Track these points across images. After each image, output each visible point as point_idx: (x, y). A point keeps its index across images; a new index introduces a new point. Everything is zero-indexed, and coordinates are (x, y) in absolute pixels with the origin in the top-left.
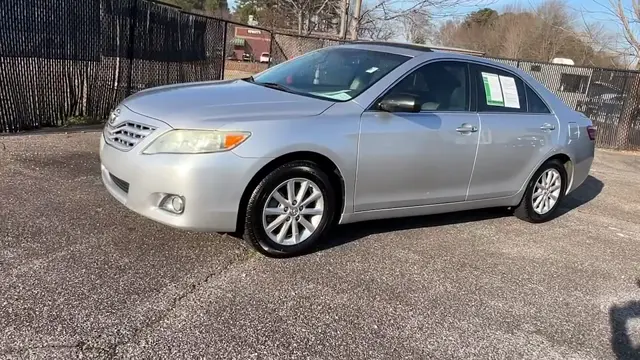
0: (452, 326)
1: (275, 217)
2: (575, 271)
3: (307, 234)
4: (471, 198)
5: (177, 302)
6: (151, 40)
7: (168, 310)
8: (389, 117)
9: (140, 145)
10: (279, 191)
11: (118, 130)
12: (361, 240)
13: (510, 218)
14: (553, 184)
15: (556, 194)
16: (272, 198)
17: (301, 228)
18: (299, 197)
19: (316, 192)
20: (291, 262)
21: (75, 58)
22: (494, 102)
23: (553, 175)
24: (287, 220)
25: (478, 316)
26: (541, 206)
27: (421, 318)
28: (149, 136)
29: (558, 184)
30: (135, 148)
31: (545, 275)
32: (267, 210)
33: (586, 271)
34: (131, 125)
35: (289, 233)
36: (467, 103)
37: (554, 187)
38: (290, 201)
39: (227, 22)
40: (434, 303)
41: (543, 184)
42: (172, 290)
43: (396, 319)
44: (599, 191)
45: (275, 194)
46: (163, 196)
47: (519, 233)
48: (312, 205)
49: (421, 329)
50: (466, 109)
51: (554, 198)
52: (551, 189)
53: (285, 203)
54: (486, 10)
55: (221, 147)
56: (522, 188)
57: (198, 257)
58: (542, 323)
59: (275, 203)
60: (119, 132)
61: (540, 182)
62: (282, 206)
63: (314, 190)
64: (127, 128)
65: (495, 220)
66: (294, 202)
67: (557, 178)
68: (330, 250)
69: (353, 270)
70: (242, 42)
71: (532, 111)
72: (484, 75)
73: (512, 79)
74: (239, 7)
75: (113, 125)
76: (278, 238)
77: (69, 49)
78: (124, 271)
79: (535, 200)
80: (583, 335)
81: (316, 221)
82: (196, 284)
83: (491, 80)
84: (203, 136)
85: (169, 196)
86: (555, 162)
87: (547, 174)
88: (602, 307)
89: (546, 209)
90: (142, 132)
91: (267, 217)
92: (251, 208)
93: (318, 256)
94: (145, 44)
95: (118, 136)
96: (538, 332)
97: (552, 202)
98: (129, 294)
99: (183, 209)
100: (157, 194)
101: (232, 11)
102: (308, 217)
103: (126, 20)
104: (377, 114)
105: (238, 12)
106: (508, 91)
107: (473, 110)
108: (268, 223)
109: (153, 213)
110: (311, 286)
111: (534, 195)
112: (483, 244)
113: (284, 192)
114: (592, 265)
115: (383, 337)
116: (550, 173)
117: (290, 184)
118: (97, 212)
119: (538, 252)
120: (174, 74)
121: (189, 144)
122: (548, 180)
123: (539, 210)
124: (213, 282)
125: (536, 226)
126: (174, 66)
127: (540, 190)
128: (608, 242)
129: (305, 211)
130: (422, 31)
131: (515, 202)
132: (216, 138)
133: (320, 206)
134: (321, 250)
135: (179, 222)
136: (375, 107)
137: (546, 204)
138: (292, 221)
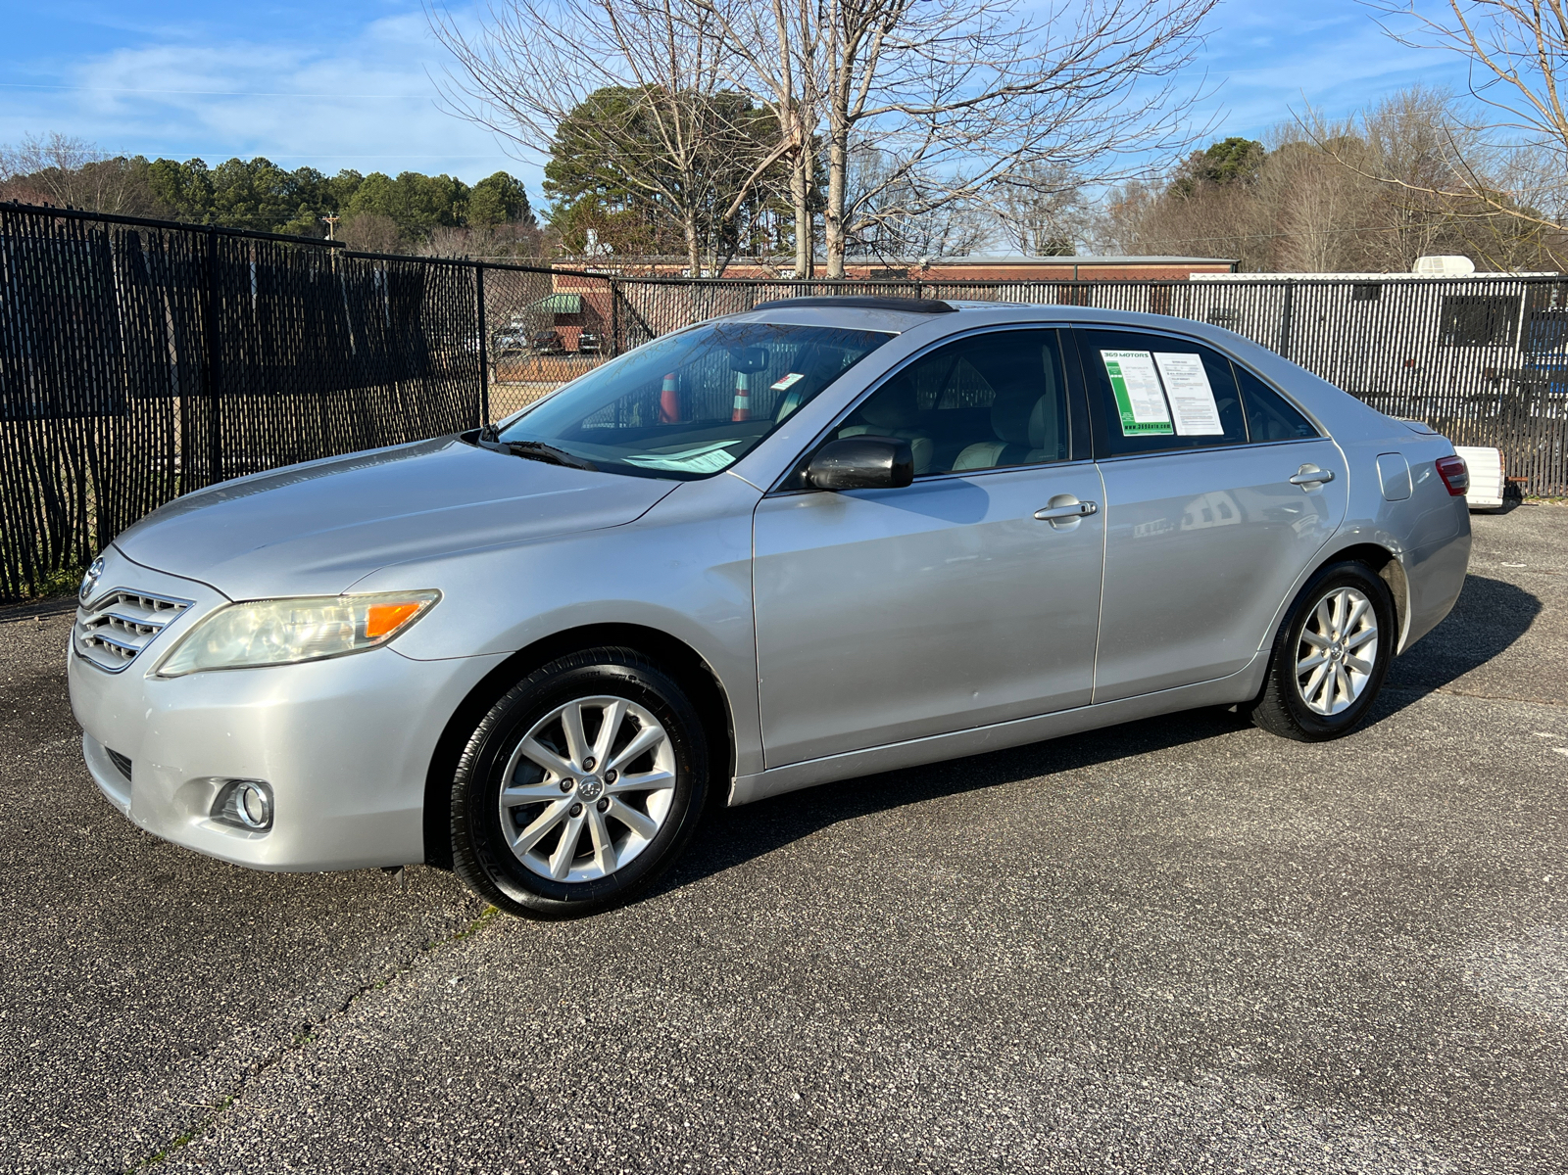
0: (1019, 1074)
1: (537, 808)
2: (1407, 871)
3: (636, 844)
4: (1108, 694)
5: (250, 1082)
6: (268, 339)
7: (220, 1106)
8: (837, 504)
9: (153, 651)
10: (539, 737)
11: (97, 615)
12: (805, 840)
13: (1245, 734)
14: (1356, 628)
15: (1368, 654)
16: (524, 760)
17: (617, 832)
18: (601, 748)
19: (649, 728)
20: (593, 928)
21: (53, 412)
22: (1143, 426)
23: (1349, 607)
24: (573, 811)
25: (1096, 1037)
26: (1326, 691)
27: (932, 1057)
28: (174, 628)
29: (1368, 626)
30: (139, 661)
31: (1317, 894)
32: (510, 794)
33: (1442, 870)
34: (132, 599)
35: (583, 849)
36: (1063, 440)
37: (1357, 638)
38: (574, 761)
39: (481, 267)
40: (979, 1008)
41: (1323, 633)
42: (244, 1043)
43: (858, 1068)
44: (1525, 626)
45: (529, 746)
46: (217, 788)
47: (1264, 776)
48: (643, 762)
49: (925, 1091)
50: (1063, 457)
51: (1362, 666)
52: (1348, 643)
53: (561, 769)
54: (1231, 143)
55: (360, 636)
56: (1259, 649)
57: (335, 940)
58: (1281, 1039)
59: (532, 772)
60: (103, 622)
61: (1314, 627)
62: (555, 778)
63: (642, 722)
64: (119, 610)
65: (1201, 744)
66: (588, 762)
67: (1363, 611)
68: (711, 881)
69: (765, 934)
70: (573, 305)
71: (1264, 437)
72: (1107, 356)
73: (1194, 359)
74: (559, 209)
75: (87, 602)
76: (553, 866)
77: (35, 393)
78: (114, 1004)
79: (1305, 678)
80: (1397, 1066)
81: (659, 805)
82: (315, 1020)
83: (1128, 367)
84: (308, 615)
85: (233, 784)
86: (1350, 568)
87: (1331, 604)
88: (1468, 974)
89: (1343, 700)
90: (156, 618)
91: (514, 811)
92: (464, 794)
93: (675, 904)
94: (251, 353)
95: (102, 631)
96: (1265, 1068)
97: (1359, 679)
98: (117, 1068)
99: (269, 817)
100: (201, 783)
101: (542, 223)
102: (636, 799)
103: (191, 297)
104: (802, 501)
105: (556, 224)
106: (1183, 392)
107: (1082, 454)
108: (519, 827)
109: (199, 832)
110: (638, 993)
111: (1300, 666)
112: (1152, 819)
113: (554, 738)
114: (1461, 851)
115: (813, 1124)
116: (1339, 601)
117: (569, 715)
118: (76, 839)
119: (1307, 827)
120: (343, 422)
121: (275, 639)
122: (1337, 621)
123: (1321, 705)
124: (361, 1012)
125: (1317, 752)
126: (341, 402)
127: (1315, 651)
128: (1518, 778)
129: (622, 783)
130: (1059, 220)
131: (1247, 690)
132: (343, 616)
133: (664, 764)
134: (686, 882)
135: (263, 851)
136: (794, 482)
137: (1342, 684)
138: (589, 813)
